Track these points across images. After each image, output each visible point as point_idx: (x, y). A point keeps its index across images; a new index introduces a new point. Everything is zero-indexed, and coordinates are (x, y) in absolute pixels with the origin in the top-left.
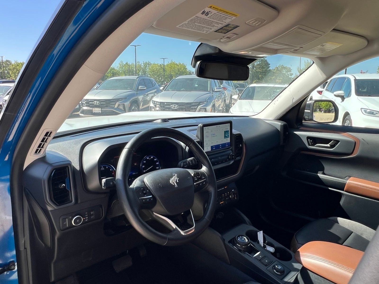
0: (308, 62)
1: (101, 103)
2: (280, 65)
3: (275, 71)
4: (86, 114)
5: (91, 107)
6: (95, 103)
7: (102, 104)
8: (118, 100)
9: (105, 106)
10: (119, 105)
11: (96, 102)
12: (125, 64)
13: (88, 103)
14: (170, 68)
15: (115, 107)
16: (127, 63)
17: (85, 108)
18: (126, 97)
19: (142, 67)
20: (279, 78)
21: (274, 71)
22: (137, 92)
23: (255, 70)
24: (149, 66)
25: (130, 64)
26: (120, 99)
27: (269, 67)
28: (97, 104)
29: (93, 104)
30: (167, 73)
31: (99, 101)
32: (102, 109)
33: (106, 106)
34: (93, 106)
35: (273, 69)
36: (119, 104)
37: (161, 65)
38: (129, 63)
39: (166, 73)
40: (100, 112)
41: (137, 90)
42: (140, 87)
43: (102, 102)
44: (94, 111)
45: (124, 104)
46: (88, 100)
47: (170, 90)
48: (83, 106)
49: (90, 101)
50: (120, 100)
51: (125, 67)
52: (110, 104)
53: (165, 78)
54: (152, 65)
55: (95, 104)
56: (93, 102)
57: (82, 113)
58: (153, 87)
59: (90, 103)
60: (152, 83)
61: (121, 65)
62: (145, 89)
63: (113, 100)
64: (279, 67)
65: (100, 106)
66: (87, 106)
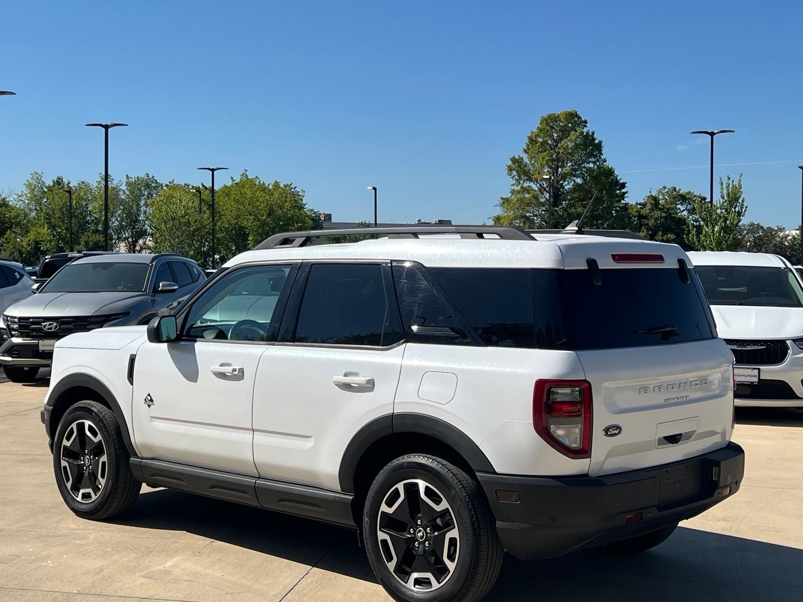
0: (730, 182)
1: (62, 326)
2: (665, 188)
3: (648, 211)
4: (19, 355)
5: (34, 337)
6: (46, 327)
7: (64, 330)
11: (50, 325)
12: (49, 183)
13: (27, 327)
14: (237, 201)
16: (59, 182)
17: (16, 340)
19: (123, 197)
20: (662, 236)
21: (643, 212)
22: (153, 298)
23: (565, 210)
24: (149, 194)
25: (70, 185)
26: (111, 315)
27: (623, 196)
28: (51, 329)
29: (40, 330)
30: (227, 220)
31: (57, 322)
34: (41, 334)
35: (637, 203)
37: (200, 192)
38: (69, 183)
39: (219, 223)
41: (153, 292)
42: (161, 285)
43: (64, 323)
44: (41, 348)
46: (28, 318)
47: (244, 293)
48: (13, 336)
49: (33, 323)
50: (113, 318)
51: (53, 199)
53: (219, 239)
54: (165, 188)
55: (45, 329)
56: (39, 323)
57: (5, 354)
58: (193, 282)
59: (33, 326)
60: (191, 273)
61: (33, 190)
62: (174, 291)
63: (92, 319)
64: (661, 197)
65: (59, 334)
66: (22, 335)
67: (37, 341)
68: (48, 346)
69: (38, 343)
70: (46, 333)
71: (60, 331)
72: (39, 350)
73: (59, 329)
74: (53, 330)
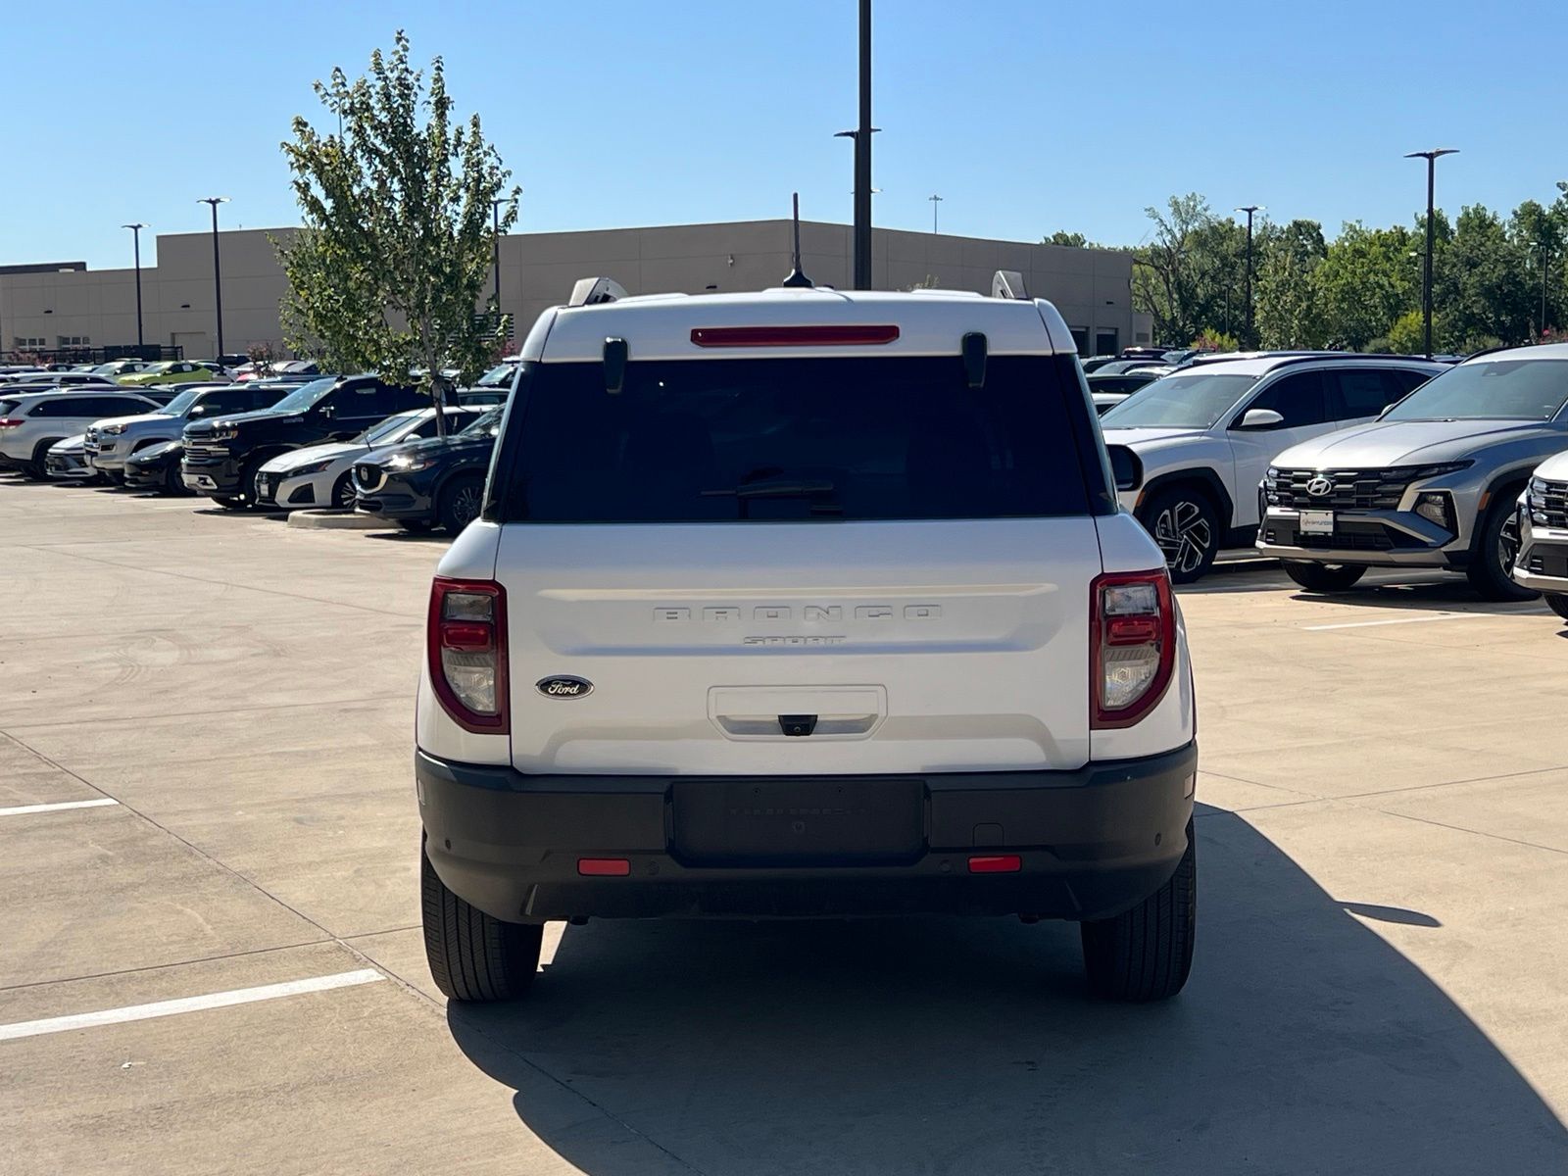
1: (1338, 486)
4: (1276, 540)
5: (1295, 506)
7: (1341, 493)
8: (1416, 473)
9: (1354, 501)
10: (1422, 499)
13: (1287, 487)
15: (1399, 510)
17: (1275, 512)
18: (1470, 458)
29: (1303, 493)
32: (1340, 518)
33: (1362, 504)
34: (1305, 501)
36: (1421, 494)
40: (1330, 529)
43: (1342, 480)
44: (1304, 528)
45: (1447, 496)
46: (1292, 471)
50: (1432, 471)
52: (1379, 492)
55: (1310, 492)
56: (1303, 480)
59: (1296, 486)
63: (1392, 473)
65: (1332, 501)
66: (1281, 503)
67: (1297, 514)
68: (1314, 523)
69: (1299, 517)
70: (1313, 498)
71: (1335, 495)
72: (1299, 530)
73: (1331, 492)
74: (1321, 493)
